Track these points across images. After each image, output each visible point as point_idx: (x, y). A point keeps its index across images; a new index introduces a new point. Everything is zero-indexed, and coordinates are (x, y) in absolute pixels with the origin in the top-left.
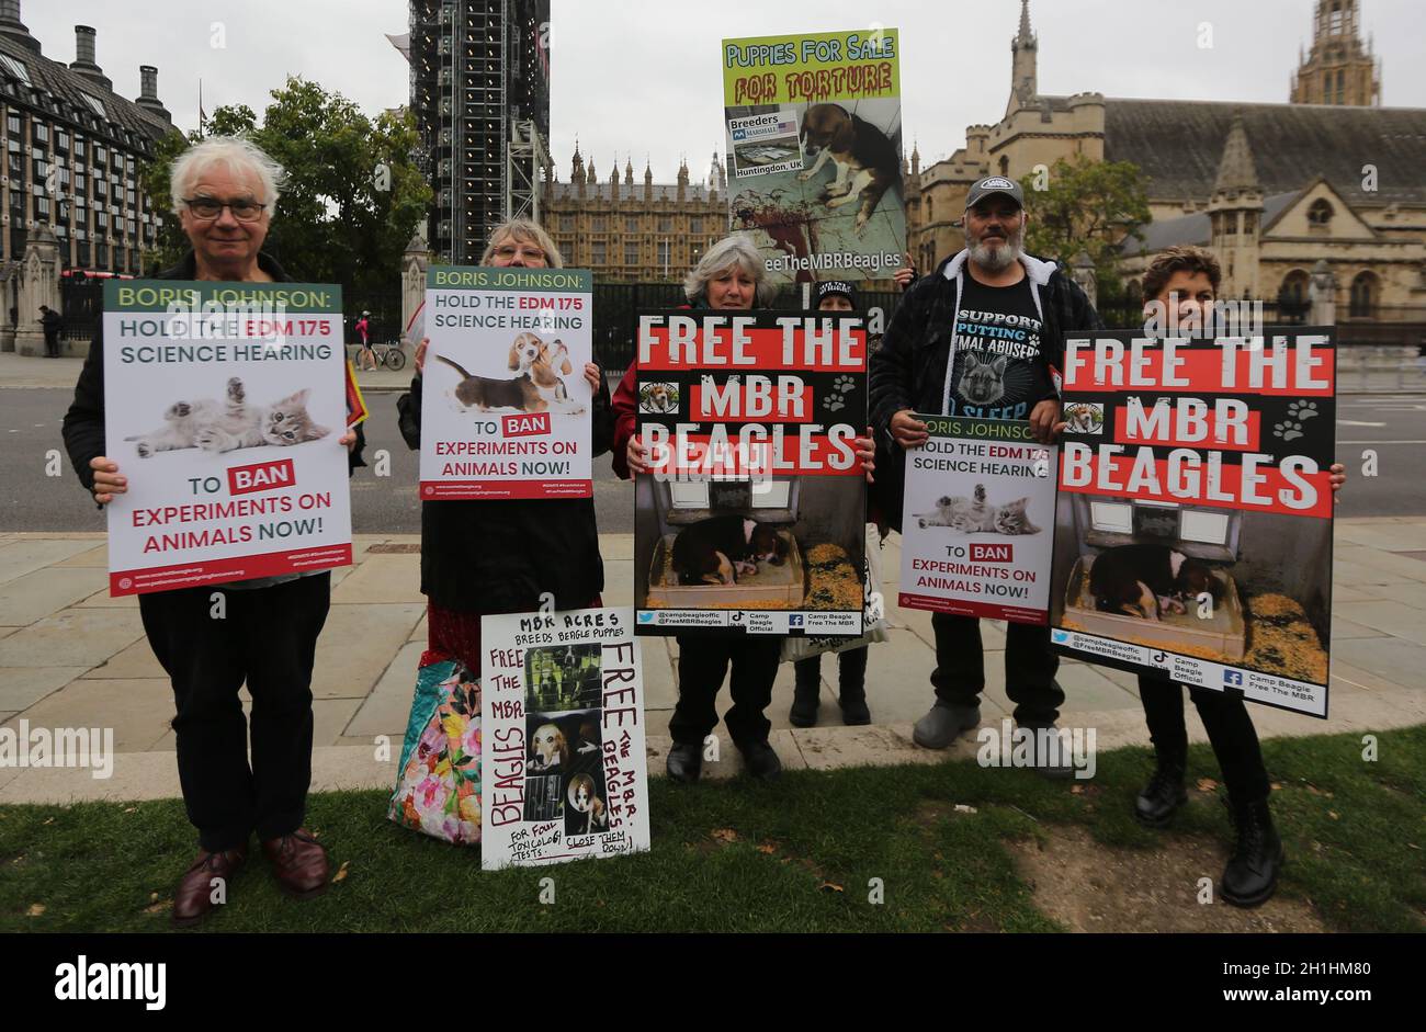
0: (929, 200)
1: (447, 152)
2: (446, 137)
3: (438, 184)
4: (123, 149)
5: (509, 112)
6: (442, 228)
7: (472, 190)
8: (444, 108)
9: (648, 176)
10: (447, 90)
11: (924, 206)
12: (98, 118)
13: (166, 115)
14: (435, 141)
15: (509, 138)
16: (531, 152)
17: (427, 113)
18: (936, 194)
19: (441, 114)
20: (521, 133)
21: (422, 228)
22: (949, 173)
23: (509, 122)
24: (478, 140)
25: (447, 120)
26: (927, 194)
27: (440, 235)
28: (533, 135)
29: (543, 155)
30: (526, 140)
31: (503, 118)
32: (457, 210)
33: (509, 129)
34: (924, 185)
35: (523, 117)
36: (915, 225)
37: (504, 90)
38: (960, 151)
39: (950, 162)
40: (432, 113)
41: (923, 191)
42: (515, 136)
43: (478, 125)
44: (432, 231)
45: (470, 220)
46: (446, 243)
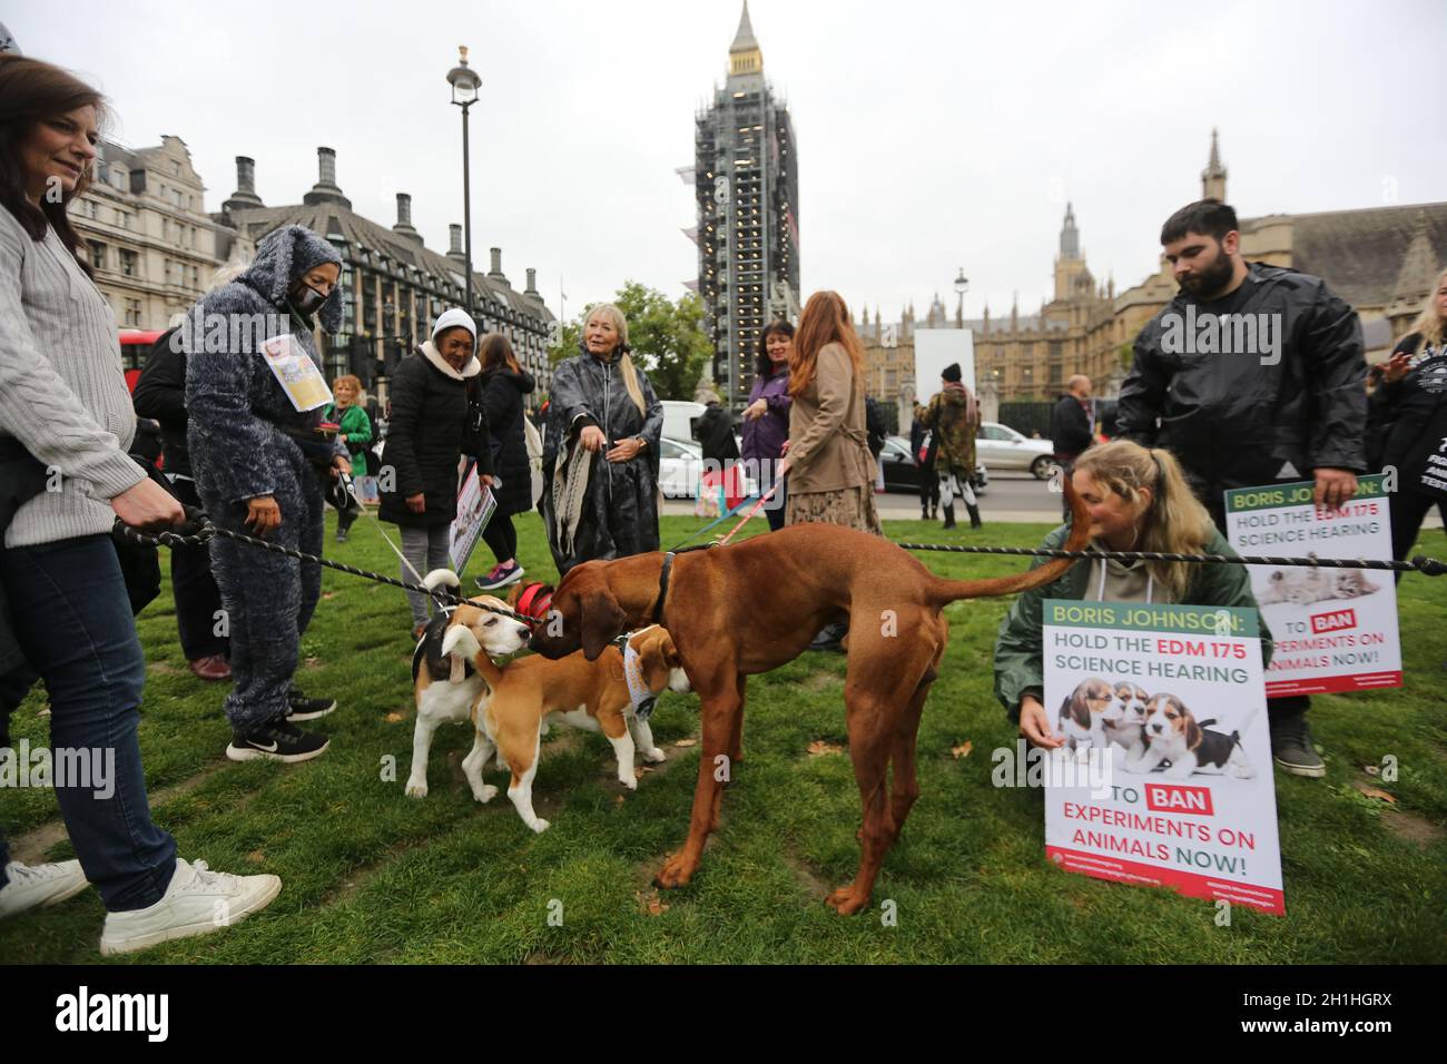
0: (1122, 322)
1: (724, 310)
2: (725, 300)
3: (719, 334)
4: (518, 326)
5: (769, 277)
6: (723, 366)
7: (743, 337)
8: (722, 279)
9: (878, 318)
10: (724, 265)
11: (1117, 327)
12: (504, 308)
13: (541, 301)
14: (716, 304)
15: (769, 297)
16: (785, 306)
17: (711, 283)
18: (1127, 315)
19: (720, 283)
20: (778, 292)
21: (708, 370)
22: (1141, 297)
23: (769, 284)
24: (748, 300)
25: (724, 287)
26: (1121, 316)
27: (721, 372)
28: (787, 292)
29: (795, 306)
30: (782, 297)
31: (765, 282)
32: (733, 353)
33: (769, 290)
34: (1118, 308)
35: (779, 279)
36: (1110, 343)
37: (765, 260)
38: (1154, 276)
39: (1143, 287)
40: (713, 283)
41: (1118, 313)
42: (774, 294)
43: (747, 288)
44: (715, 369)
45: (743, 360)
46: (725, 378)
